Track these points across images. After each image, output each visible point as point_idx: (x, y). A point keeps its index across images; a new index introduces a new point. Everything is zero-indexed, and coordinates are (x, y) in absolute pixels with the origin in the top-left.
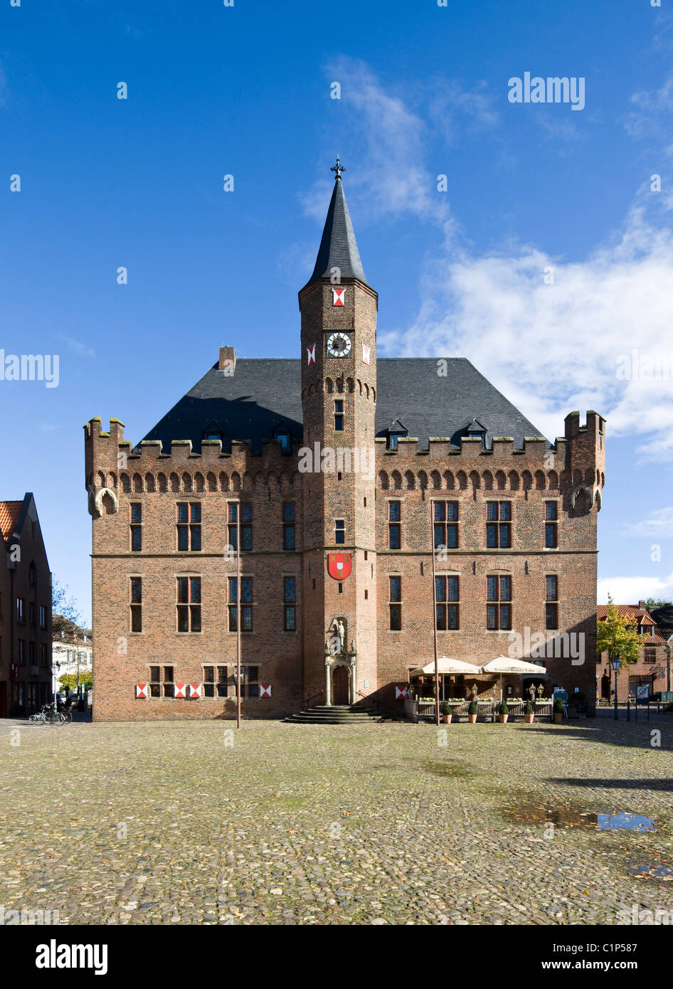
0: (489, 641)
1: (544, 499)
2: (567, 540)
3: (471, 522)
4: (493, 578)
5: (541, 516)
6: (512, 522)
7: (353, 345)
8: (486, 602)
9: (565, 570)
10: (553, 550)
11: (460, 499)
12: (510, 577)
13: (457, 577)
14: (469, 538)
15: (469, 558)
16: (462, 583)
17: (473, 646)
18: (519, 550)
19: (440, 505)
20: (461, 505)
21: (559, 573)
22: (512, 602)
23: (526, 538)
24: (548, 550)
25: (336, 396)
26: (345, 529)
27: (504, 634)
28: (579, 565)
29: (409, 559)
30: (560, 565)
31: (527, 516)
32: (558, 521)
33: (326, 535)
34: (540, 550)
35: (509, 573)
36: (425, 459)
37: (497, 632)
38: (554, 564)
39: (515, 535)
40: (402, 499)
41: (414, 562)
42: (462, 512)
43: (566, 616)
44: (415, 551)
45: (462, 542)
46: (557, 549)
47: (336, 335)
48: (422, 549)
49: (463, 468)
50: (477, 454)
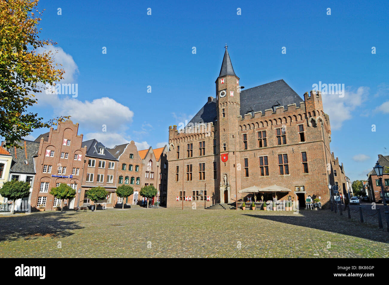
0: (281, 179)
1: (298, 125)
2: (309, 138)
3: (271, 137)
4: (280, 156)
5: (297, 131)
6: (286, 135)
7: (227, 93)
8: (278, 165)
9: (309, 149)
10: (303, 142)
11: (266, 130)
12: (287, 154)
13: (267, 156)
14: (270, 142)
15: (271, 149)
16: (269, 159)
17: (274, 181)
18: (290, 144)
19: (260, 133)
20: (267, 132)
21: (306, 151)
22: (288, 164)
23: (292, 139)
24: (301, 143)
25: (223, 108)
26: (226, 146)
27: (286, 176)
28: (315, 147)
29: (250, 152)
30: (306, 148)
31: (291, 132)
32: (304, 132)
33: (221, 149)
34: (298, 143)
35: (286, 153)
36: (253, 119)
37: (283, 175)
38: (304, 148)
39: (287, 139)
40: (247, 133)
41: (252, 153)
42: (267, 134)
43: (311, 167)
44: (252, 149)
45: (268, 144)
46: (305, 142)
47: (222, 91)
48: (254, 148)
49: (266, 120)
50: (271, 114)
